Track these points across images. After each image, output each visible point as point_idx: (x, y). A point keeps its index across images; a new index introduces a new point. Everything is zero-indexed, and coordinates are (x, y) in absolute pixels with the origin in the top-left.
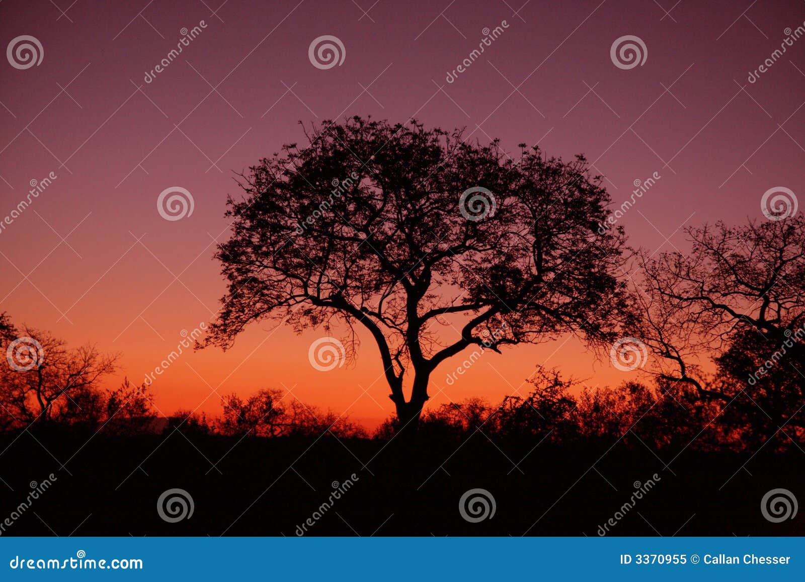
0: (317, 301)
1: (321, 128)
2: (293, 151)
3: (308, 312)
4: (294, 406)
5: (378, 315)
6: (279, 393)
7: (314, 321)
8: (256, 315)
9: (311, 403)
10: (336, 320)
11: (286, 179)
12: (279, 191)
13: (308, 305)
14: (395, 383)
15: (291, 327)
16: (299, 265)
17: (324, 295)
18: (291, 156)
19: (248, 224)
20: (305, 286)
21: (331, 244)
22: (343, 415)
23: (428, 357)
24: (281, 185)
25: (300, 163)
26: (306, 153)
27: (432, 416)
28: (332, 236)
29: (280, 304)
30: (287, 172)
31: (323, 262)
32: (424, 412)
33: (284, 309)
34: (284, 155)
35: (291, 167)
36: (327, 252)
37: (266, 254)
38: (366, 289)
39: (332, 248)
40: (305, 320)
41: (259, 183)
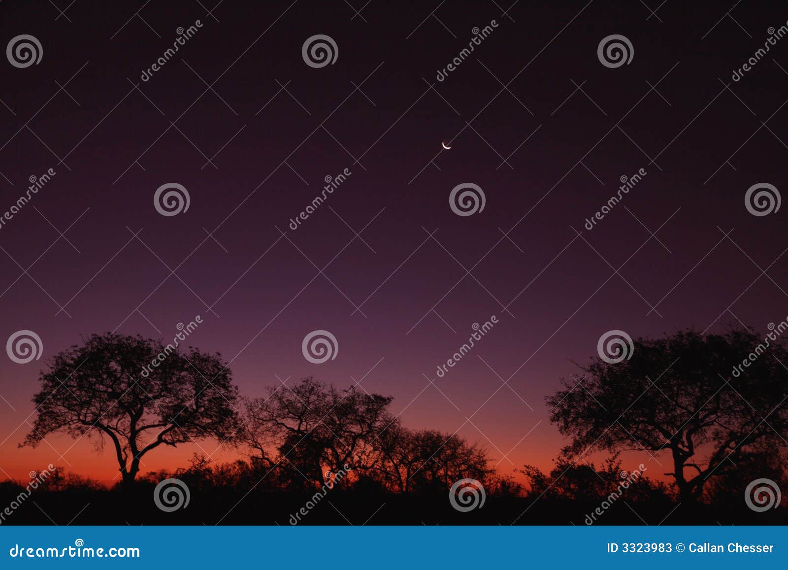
0: (84, 422)
1: (91, 338)
2: (76, 349)
3: (79, 428)
4: (69, 475)
5: (116, 429)
6: (62, 469)
7: (83, 432)
8: (52, 430)
9: (79, 474)
10: (95, 432)
11: (72, 362)
12: (68, 368)
13: (80, 424)
14: (123, 463)
15: (70, 436)
16: (76, 405)
17: (89, 419)
18: (75, 351)
19: (51, 384)
20: (79, 415)
21: (93, 394)
22: (95, 479)
23: (140, 450)
24: (69, 365)
25: (79, 354)
26: (82, 350)
27: (141, 478)
28: (95, 390)
29: (65, 424)
30: (72, 359)
31: (88, 404)
32: (137, 477)
33: (67, 427)
34: (71, 351)
35: (75, 356)
36: (91, 398)
37: (59, 399)
38: (110, 416)
39: (94, 396)
40: (77, 432)
41: (57, 364)
